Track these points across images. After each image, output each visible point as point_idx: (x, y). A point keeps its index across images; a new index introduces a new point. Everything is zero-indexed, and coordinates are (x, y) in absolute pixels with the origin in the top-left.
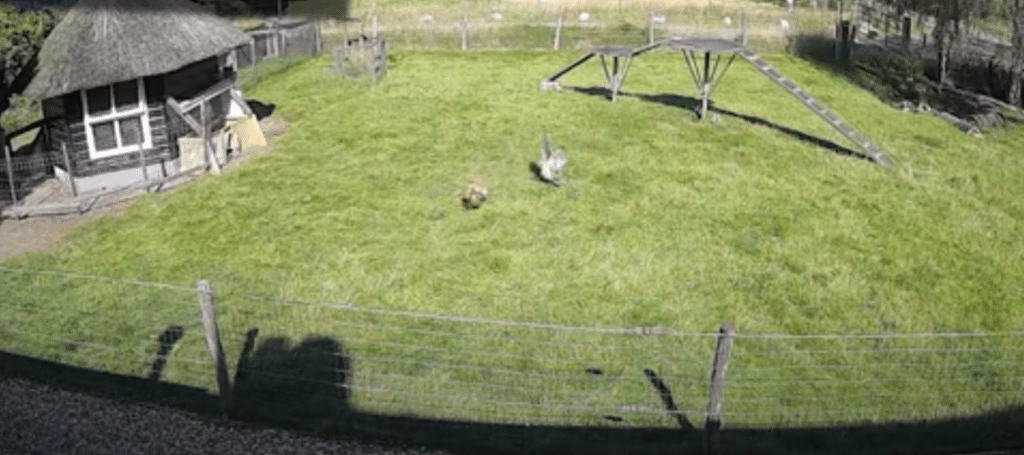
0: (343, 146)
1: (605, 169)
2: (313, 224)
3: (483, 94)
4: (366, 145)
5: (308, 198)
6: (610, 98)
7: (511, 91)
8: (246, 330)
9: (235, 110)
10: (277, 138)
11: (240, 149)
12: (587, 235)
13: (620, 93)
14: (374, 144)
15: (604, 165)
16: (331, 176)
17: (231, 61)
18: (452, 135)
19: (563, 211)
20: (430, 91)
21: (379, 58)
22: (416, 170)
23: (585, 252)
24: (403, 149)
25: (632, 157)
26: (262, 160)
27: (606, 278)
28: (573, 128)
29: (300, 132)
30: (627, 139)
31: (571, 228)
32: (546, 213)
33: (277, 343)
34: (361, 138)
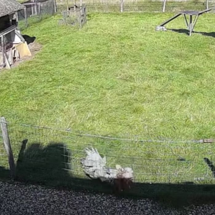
0: (66, 56)
1: (186, 67)
2: (53, 91)
3: (130, 32)
4: (77, 56)
5: (51, 80)
6: (189, 34)
7: (143, 31)
8: (22, 140)
9: (17, 39)
10: (36, 52)
11: (19, 57)
12: (178, 96)
13: (193, 32)
14: (80, 55)
15: (185, 65)
16: (61, 70)
17: (15, 17)
18: (116, 51)
19: (167, 86)
20: (106, 31)
21: (83, 16)
22: (100, 67)
23: (177, 105)
24: (94, 57)
25: (198, 61)
26: (29, 62)
27: (187, 117)
28: (171, 47)
29: (47, 49)
30: (196, 53)
31: (171, 94)
32: (159, 87)
33: (36, 146)
34: (75, 52)
